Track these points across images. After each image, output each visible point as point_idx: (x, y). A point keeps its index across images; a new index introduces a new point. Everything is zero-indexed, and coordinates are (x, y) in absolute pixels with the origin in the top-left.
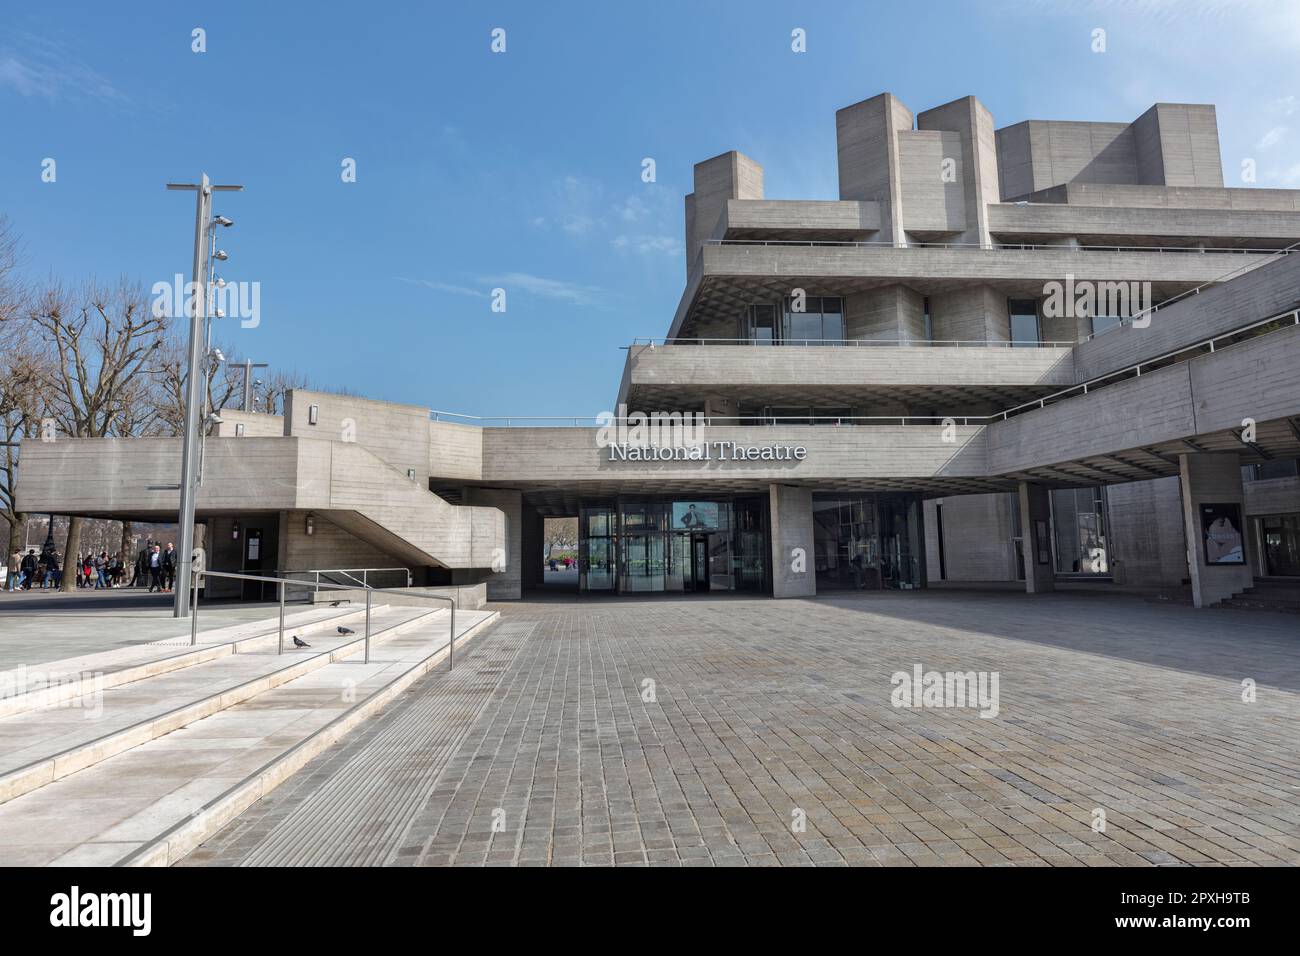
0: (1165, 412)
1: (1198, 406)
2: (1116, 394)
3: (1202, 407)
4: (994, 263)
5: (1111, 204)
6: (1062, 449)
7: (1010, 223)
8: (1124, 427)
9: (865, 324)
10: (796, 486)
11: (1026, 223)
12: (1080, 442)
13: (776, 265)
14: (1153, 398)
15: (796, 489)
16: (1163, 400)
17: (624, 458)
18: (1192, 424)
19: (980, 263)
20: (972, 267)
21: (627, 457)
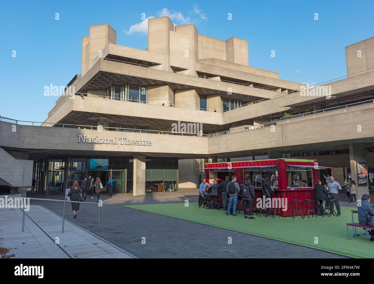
0: (273, 139)
1: (284, 138)
2: (256, 132)
3: (285, 138)
4: (198, 82)
5: (226, 67)
6: (236, 147)
7: (202, 69)
8: (259, 142)
9: (155, 96)
10: (142, 155)
11: (207, 70)
12: (243, 145)
13: (127, 71)
14: (269, 134)
15: (142, 156)
16: (272, 135)
17: (84, 142)
18: (282, 143)
19: (194, 81)
20: (191, 82)
21: (85, 141)
